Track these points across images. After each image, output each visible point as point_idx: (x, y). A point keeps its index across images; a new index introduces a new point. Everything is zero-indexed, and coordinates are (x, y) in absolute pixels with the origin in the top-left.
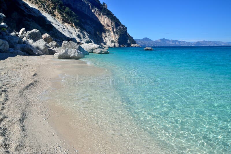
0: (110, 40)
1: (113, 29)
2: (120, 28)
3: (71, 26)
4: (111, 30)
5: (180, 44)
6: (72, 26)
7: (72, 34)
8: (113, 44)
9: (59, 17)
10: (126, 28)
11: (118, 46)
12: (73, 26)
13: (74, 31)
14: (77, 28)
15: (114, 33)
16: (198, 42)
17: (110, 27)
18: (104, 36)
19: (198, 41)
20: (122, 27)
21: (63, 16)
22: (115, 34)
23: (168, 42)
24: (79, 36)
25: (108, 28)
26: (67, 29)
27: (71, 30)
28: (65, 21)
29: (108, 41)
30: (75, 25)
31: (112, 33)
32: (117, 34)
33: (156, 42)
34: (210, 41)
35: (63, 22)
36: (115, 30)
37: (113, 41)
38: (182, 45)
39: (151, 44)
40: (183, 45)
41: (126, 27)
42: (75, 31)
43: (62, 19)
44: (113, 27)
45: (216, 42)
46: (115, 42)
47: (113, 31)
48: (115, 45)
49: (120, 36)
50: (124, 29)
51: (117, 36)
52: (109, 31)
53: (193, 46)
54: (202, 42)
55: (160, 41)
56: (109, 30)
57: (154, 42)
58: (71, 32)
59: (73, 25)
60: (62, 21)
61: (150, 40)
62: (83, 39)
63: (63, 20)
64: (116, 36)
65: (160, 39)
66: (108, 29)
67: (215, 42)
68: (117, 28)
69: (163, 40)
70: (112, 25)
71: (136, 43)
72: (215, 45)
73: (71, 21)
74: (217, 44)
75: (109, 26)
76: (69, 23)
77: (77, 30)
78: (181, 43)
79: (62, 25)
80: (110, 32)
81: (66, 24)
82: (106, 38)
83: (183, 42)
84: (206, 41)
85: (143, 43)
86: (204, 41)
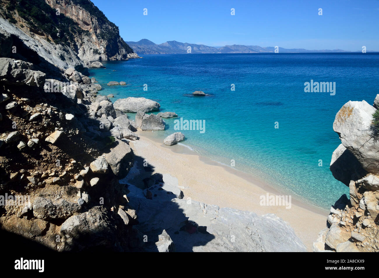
0: (91, 49)
1: (95, 29)
2: (107, 28)
3: (46, 41)
4: (91, 31)
5: (200, 50)
6: (48, 40)
7: (50, 53)
8: (97, 57)
9: (24, 24)
10: (117, 28)
11: (107, 59)
12: (50, 39)
13: (53, 50)
14: (57, 43)
15: (97, 36)
16: (226, 48)
17: (89, 27)
18: (80, 41)
19: (226, 46)
20: (111, 26)
21: (31, 24)
22: (99, 39)
23: (181, 47)
24: (62, 58)
25: (85, 28)
26: (42, 46)
27: (48, 48)
28: (34, 31)
29: (89, 50)
30: (53, 39)
31: (94, 37)
32: (103, 38)
33: (162, 46)
34: (243, 46)
35: (32, 33)
36: (98, 31)
37: (97, 50)
38: (203, 52)
39: (154, 51)
40: (205, 51)
41: (117, 26)
42: (55, 49)
43: (29, 29)
44: (95, 27)
45: (251, 46)
46: (100, 54)
47: (96, 32)
48: (100, 58)
49: (108, 41)
50: (114, 30)
51: (103, 42)
52: (88, 33)
53: (219, 53)
54: (231, 46)
55: (168, 45)
56: (88, 31)
57: (159, 46)
58: (49, 51)
59: (50, 37)
60: (30, 32)
61: (152, 43)
62: (70, 63)
63: (31, 30)
64: (101, 42)
65: (168, 42)
66: (86, 30)
67: (250, 48)
68: (101, 28)
69: (174, 43)
70: (93, 24)
71: (133, 52)
72: (251, 52)
73: (45, 30)
74: (252, 50)
75: (88, 25)
76: (42, 34)
77: (57, 46)
78: (200, 48)
79: (32, 39)
80: (90, 34)
81: (37, 37)
82: (84, 46)
83: (204, 46)
84: (238, 46)
85: (140, 49)
86: (235, 45)
